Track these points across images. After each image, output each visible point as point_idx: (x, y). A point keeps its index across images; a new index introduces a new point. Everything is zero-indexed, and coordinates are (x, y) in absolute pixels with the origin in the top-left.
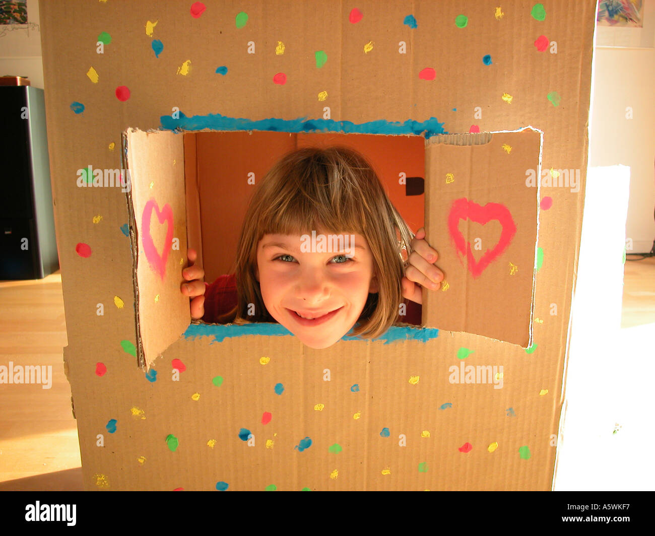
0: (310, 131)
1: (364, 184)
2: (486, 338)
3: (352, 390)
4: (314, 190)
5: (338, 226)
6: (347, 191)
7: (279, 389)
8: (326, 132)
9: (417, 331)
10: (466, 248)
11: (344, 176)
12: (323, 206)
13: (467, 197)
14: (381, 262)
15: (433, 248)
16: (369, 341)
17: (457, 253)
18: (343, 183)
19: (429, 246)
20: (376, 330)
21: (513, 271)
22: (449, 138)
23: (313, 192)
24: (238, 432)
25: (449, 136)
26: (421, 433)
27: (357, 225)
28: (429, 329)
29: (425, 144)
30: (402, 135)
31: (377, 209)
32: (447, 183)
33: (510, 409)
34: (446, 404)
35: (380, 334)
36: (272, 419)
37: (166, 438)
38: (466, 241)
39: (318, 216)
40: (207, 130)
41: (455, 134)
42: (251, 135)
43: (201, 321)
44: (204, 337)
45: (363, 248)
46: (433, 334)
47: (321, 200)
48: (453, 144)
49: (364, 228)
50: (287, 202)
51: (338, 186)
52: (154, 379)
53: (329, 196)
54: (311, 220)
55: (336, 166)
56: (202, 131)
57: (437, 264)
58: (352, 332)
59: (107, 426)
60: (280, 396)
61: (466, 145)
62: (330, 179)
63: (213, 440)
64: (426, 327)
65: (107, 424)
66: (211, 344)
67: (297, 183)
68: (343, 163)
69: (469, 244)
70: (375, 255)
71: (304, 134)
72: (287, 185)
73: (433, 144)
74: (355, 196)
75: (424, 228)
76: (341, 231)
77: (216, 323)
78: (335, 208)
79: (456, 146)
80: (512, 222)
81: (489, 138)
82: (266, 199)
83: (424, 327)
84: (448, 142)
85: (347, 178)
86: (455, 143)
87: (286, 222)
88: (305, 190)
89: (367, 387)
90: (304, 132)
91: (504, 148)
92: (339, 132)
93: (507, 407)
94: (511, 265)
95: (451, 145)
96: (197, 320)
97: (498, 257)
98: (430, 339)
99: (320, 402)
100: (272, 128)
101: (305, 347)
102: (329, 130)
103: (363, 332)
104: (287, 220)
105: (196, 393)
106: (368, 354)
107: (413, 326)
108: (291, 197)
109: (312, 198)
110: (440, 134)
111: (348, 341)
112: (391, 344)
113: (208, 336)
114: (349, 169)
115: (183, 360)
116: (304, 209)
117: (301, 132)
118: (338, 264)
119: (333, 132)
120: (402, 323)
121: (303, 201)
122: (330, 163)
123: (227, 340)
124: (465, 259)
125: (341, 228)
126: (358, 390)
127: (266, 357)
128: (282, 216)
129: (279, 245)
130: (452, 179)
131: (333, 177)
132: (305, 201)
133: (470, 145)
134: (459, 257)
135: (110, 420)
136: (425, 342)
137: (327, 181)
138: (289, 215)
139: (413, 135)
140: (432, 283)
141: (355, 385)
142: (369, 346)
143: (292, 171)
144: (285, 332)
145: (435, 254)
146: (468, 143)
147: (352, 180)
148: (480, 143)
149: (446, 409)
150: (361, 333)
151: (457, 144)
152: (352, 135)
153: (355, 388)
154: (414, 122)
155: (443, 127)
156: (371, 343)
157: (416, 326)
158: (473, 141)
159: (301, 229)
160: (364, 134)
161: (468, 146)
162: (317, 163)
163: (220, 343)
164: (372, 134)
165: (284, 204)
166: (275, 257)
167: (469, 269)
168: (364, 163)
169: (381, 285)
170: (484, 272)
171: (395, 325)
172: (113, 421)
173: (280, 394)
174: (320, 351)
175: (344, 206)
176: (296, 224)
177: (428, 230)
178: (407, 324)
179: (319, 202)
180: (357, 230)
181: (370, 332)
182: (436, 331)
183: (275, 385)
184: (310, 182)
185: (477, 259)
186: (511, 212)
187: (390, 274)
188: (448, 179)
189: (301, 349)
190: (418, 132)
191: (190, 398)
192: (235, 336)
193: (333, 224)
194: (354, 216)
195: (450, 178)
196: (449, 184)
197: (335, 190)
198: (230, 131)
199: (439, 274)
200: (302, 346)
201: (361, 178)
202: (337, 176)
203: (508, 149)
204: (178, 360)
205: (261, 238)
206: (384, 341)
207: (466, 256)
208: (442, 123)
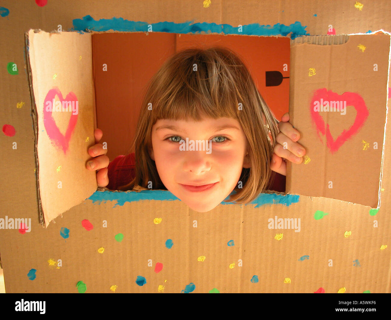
0: (197, 33)
1: (238, 78)
2: (342, 201)
3: (228, 245)
4: (196, 84)
5: (217, 112)
6: (223, 84)
7: (169, 244)
8: (209, 33)
9: (281, 197)
10: (326, 129)
11: (221, 71)
12: (205, 97)
13: (326, 87)
14: (252, 141)
15: (297, 130)
16: (243, 206)
17: (318, 133)
18: (220, 77)
19: (293, 127)
20: (248, 197)
21: (365, 147)
22: (312, 39)
23: (196, 86)
24: (135, 279)
25: (312, 37)
26: (284, 280)
27: (232, 111)
28: (292, 195)
29: (291, 44)
30: (272, 36)
31: (249, 98)
32: (310, 75)
33: (357, 261)
34: (305, 256)
35: (251, 200)
36: (163, 268)
37: (77, 284)
38: (326, 123)
39: (200, 104)
40: (111, 31)
41: (317, 36)
42: (147, 36)
43: (106, 188)
44: (108, 202)
45: (237, 129)
46: (295, 199)
47: (203, 91)
48: (315, 44)
49: (238, 114)
50: (175, 93)
51: (216, 80)
52: (67, 236)
53: (209, 88)
54: (195, 108)
55: (214, 64)
56: (107, 32)
57: (300, 142)
58: (229, 199)
59: (28, 274)
60: (170, 250)
61: (326, 45)
62: (210, 74)
63: (115, 285)
64: (290, 193)
65: (28, 273)
66: (114, 207)
67: (183, 78)
68: (221, 61)
69: (328, 125)
70: (247, 137)
71: (191, 34)
72: (175, 79)
73: (298, 44)
74: (231, 88)
75: (289, 113)
76: (220, 117)
77: (118, 190)
78: (214, 98)
79: (318, 46)
80: (365, 108)
81: (346, 39)
82: (158, 91)
83: (288, 193)
84: (311, 42)
85: (223, 73)
86: (317, 43)
87: (174, 109)
88: (190, 84)
89: (241, 242)
90: (191, 33)
91: (359, 47)
92: (220, 34)
93: (354, 259)
94: (364, 142)
95: (314, 45)
96: (102, 188)
97: (353, 136)
98: (292, 203)
99: (202, 254)
100: (165, 30)
101: (190, 210)
102: (212, 32)
103: (237, 199)
104: (175, 108)
105: (101, 247)
106: (242, 215)
107: (279, 193)
108: (178, 90)
109: (195, 90)
110: (304, 36)
111: (226, 205)
112: (261, 208)
113: (112, 201)
114: (225, 66)
115: (91, 221)
116: (188, 99)
117: (189, 33)
118: (218, 144)
119: (215, 33)
120: (269, 190)
121: (188, 93)
122: (210, 61)
123: (127, 204)
124: (324, 138)
125: (220, 115)
126: (233, 245)
127: (159, 218)
128: (171, 106)
129: (170, 128)
130: (314, 73)
131: (212, 73)
132: (189, 92)
133: (329, 45)
134: (319, 136)
135: (30, 269)
136: (288, 206)
137: (207, 76)
138: (176, 104)
139: (280, 36)
140: (297, 157)
141: (231, 241)
142: (242, 209)
143: (178, 68)
144: (174, 198)
145: (298, 135)
146: (328, 43)
147: (227, 75)
148: (338, 44)
149: (304, 260)
150: (236, 200)
151: (318, 44)
152: (231, 35)
153: (231, 243)
154: (282, 26)
155: (305, 29)
156: (244, 207)
157: (281, 193)
158: (332, 41)
159: (186, 116)
160: (240, 35)
161: (328, 46)
162: (199, 61)
163: (122, 206)
164: (247, 35)
165: (173, 95)
166: (166, 137)
167: (328, 145)
168: (238, 61)
169: (252, 161)
170: (341, 148)
171: (265, 192)
172: (33, 270)
173: (170, 248)
174: (203, 214)
175: (221, 97)
176: (182, 111)
177: (293, 114)
178: (274, 191)
179: (202, 94)
180: (232, 115)
181: (243, 198)
182: (298, 197)
183: (166, 241)
184: (193, 77)
185: (335, 138)
186: (364, 99)
187: (260, 151)
188: (311, 73)
189: (188, 212)
190: (285, 34)
191: (96, 251)
192: (133, 201)
193: (213, 111)
194: (230, 105)
195: (313, 71)
196: (311, 77)
197: (214, 83)
198: (131, 32)
199: (302, 150)
200: (188, 209)
201: (235, 73)
202: (215, 72)
203: (362, 48)
204: (87, 220)
205: (155, 123)
206: (255, 205)
207: (325, 136)
208: (304, 26)
